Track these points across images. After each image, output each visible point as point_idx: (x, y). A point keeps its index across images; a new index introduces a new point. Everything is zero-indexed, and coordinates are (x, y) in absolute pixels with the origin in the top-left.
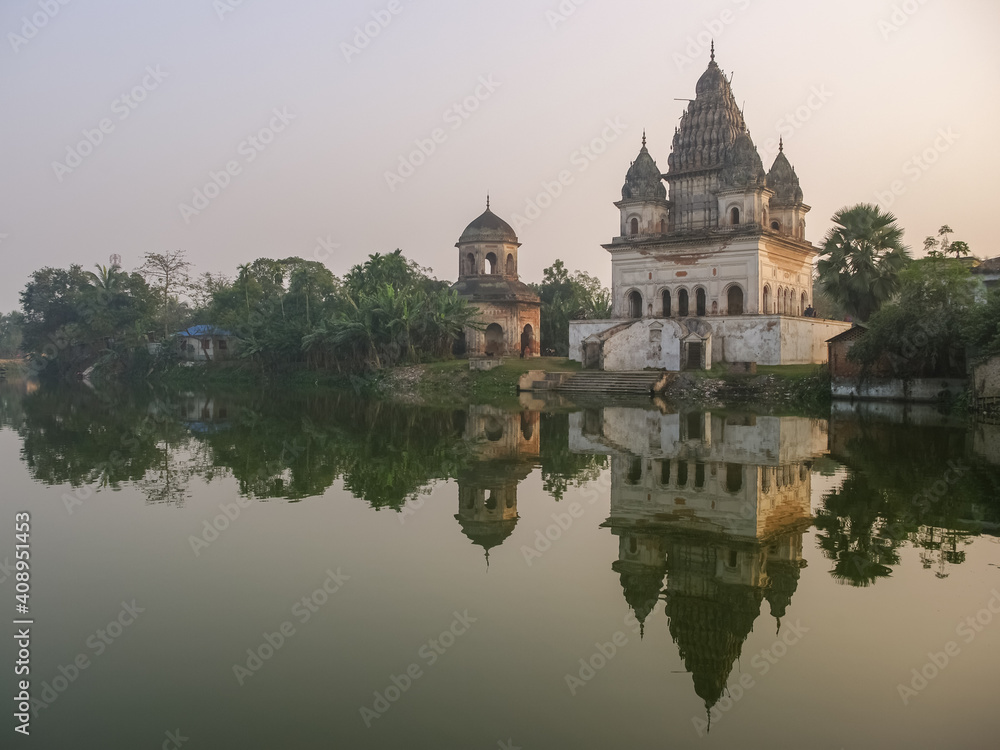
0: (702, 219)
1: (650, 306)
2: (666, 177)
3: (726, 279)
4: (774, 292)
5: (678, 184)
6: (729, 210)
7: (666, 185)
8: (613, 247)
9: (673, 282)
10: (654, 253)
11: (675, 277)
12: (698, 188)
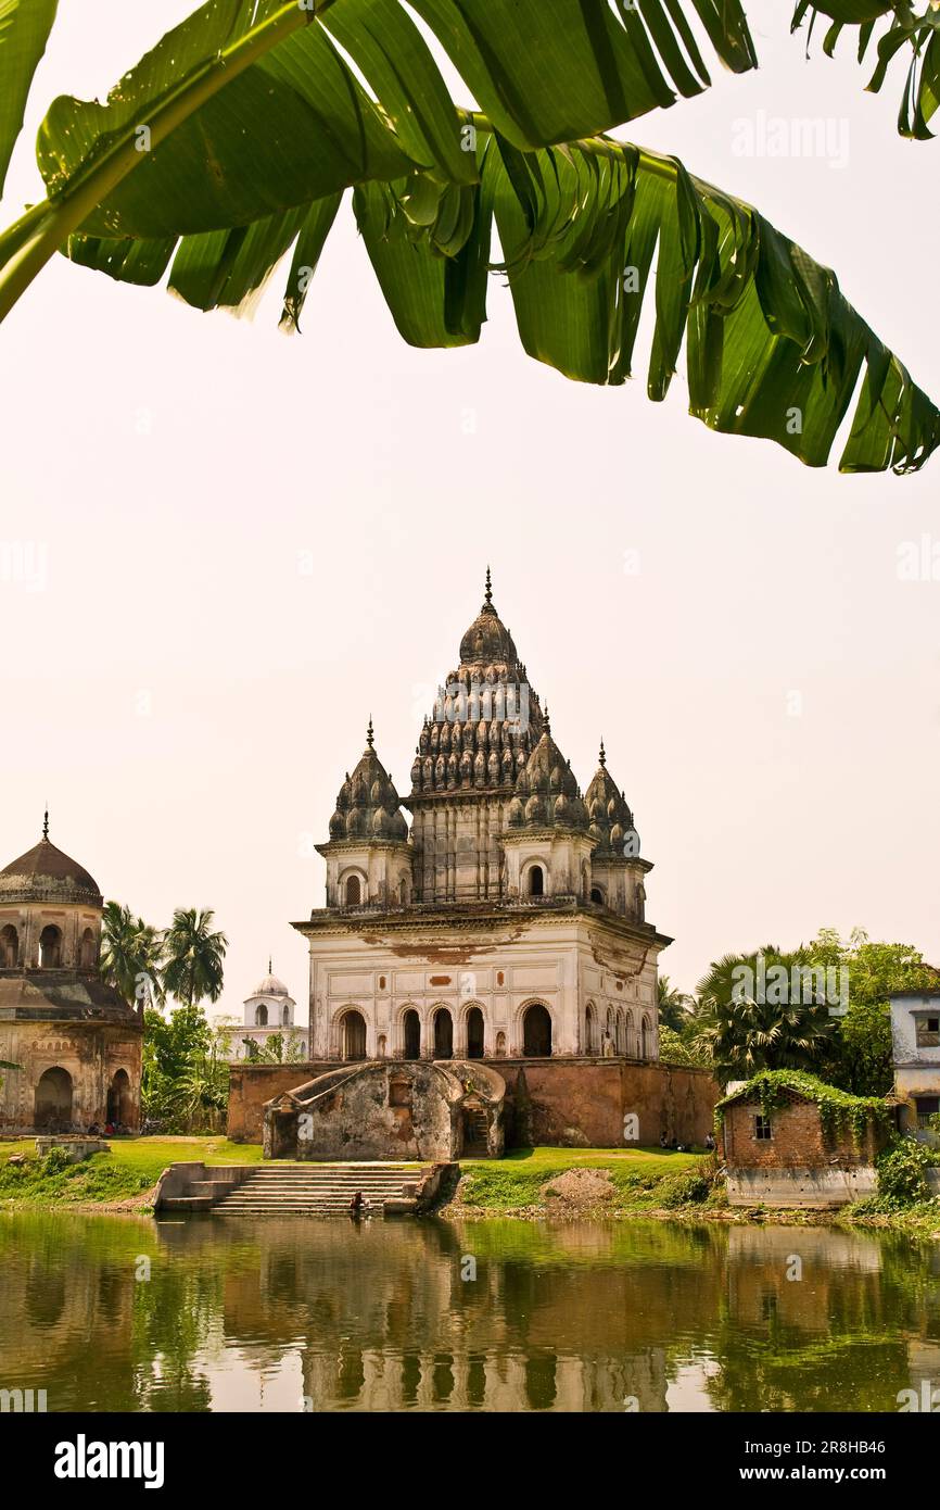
0: (473, 882)
1: (382, 1038)
2: (408, 803)
3: (521, 991)
4: (602, 1016)
5: (429, 815)
6: (527, 870)
7: (408, 817)
8: (312, 926)
9: (424, 994)
10: (389, 941)
11: (429, 986)
12: (466, 826)
